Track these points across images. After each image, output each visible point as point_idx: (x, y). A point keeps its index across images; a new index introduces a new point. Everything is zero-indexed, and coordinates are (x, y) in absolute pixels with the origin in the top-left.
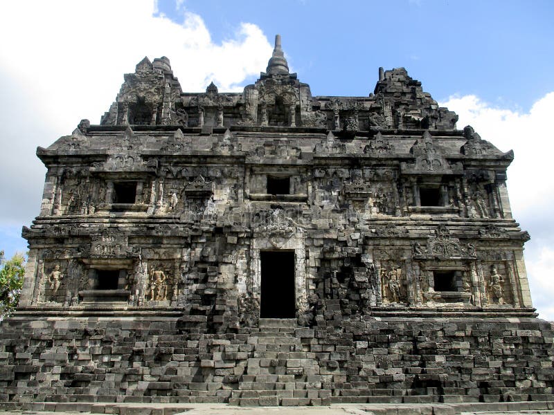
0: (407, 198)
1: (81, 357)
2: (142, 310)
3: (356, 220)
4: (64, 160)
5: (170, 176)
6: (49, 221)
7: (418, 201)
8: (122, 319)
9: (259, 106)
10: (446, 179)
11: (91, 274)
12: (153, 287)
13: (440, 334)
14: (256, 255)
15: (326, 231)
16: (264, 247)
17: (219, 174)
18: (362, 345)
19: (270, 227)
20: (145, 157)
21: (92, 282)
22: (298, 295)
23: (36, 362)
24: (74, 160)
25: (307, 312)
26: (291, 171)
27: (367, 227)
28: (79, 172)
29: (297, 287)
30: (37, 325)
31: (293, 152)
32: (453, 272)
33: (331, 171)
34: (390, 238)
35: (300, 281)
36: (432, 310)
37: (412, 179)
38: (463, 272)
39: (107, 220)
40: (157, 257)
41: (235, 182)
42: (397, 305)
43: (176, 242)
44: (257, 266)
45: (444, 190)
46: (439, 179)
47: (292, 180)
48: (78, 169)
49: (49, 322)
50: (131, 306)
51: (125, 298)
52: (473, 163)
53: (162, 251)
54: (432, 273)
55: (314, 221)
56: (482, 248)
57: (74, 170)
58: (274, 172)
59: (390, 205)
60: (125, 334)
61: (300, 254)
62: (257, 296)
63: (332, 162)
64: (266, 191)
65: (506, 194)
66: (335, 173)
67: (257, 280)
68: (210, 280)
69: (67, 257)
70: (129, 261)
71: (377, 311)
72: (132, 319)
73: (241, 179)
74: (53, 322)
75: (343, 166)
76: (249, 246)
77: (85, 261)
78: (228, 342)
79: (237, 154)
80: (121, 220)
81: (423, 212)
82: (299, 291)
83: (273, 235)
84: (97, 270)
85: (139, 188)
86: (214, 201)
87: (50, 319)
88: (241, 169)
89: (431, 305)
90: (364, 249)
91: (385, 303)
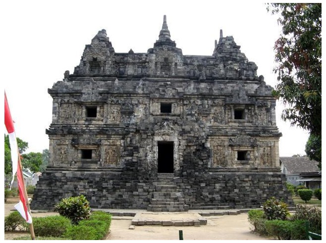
0: (228, 115)
1: (80, 189)
2: (104, 168)
3: (203, 126)
4: (61, 95)
5: (113, 103)
6: (57, 126)
7: (233, 116)
8: (96, 173)
9: (156, 63)
10: (247, 106)
11: (79, 151)
12: (108, 158)
13: (238, 179)
14: (156, 144)
15: (189, 132)
16: (159, 140)
17: (137, 102)
18: (203, 185)
19: (162, 131)
20: (100, 94)
21: (80, 155)
22: (175, 162)
23: (61, 191)
24: (66, 95)
25: (179, 170)
26: (172, 101)
27: (208, 130)
28: (68, 101)
29: (174, 159)
30: (58, 174)
31: (174, 91)
32: (246, 151)
33: (192, 101)
34: (219, 136)
35: (176, 156)
36: (235, 169)
37: (231, 106)
38: (251, 151)
39: (84, 126)
40: (108, 144)
41: (145, 106)
42: (220, 167)
43: (118, 136)
44: (156, 149)
45: (246, 111)
46: (244, 106)
47: (173, 105)
48: (68, 99)
49: (63, 174)
50: (99, 167)
51: (96, 162)
52: (261, 98)
53: (111, 141)
54: (237, 152)
55: (183, 127)
56: (261, 140)
57: (66, 100)
58: (164, 101)
59: (220, 118)
60: (97, 179)
61: (176, 143)
62: (156, 163)
63: (193, 97)
64: (160, 111)
65: (275, 113)
66: (194, 102)
67: (156, 155)
68: (134, 155)
69: (67, 143)
70: (96, 146)
71: (211, 169)
72: (100, 173)
73: (148, 105)
74: (65, 174)
75: (198, 98)
76: (152, 139)
77: (76, 146)
78: (144, 184)
79: (146, 92)
80: (91, 126)
81: (235, 122)
82: (176, 161)
83: (164, 135)
84: (82, 150)
85: (98, 109)
86: (135, 116)
87: (63, 172)
88: (148, 100)
89: (235, 166)
90: (206, 141)
91: (215, 166)
